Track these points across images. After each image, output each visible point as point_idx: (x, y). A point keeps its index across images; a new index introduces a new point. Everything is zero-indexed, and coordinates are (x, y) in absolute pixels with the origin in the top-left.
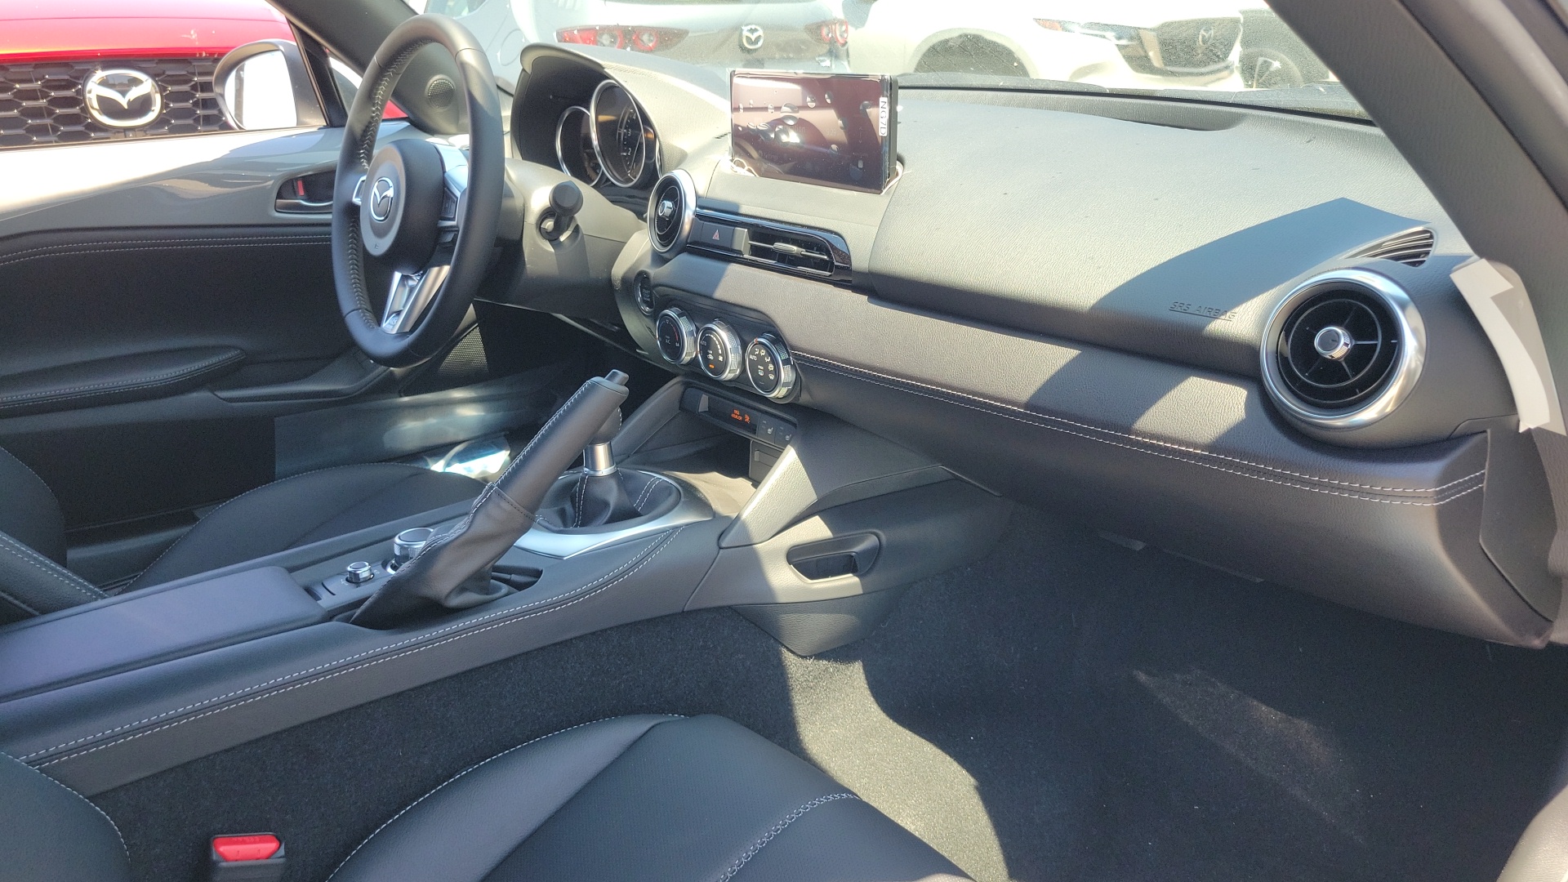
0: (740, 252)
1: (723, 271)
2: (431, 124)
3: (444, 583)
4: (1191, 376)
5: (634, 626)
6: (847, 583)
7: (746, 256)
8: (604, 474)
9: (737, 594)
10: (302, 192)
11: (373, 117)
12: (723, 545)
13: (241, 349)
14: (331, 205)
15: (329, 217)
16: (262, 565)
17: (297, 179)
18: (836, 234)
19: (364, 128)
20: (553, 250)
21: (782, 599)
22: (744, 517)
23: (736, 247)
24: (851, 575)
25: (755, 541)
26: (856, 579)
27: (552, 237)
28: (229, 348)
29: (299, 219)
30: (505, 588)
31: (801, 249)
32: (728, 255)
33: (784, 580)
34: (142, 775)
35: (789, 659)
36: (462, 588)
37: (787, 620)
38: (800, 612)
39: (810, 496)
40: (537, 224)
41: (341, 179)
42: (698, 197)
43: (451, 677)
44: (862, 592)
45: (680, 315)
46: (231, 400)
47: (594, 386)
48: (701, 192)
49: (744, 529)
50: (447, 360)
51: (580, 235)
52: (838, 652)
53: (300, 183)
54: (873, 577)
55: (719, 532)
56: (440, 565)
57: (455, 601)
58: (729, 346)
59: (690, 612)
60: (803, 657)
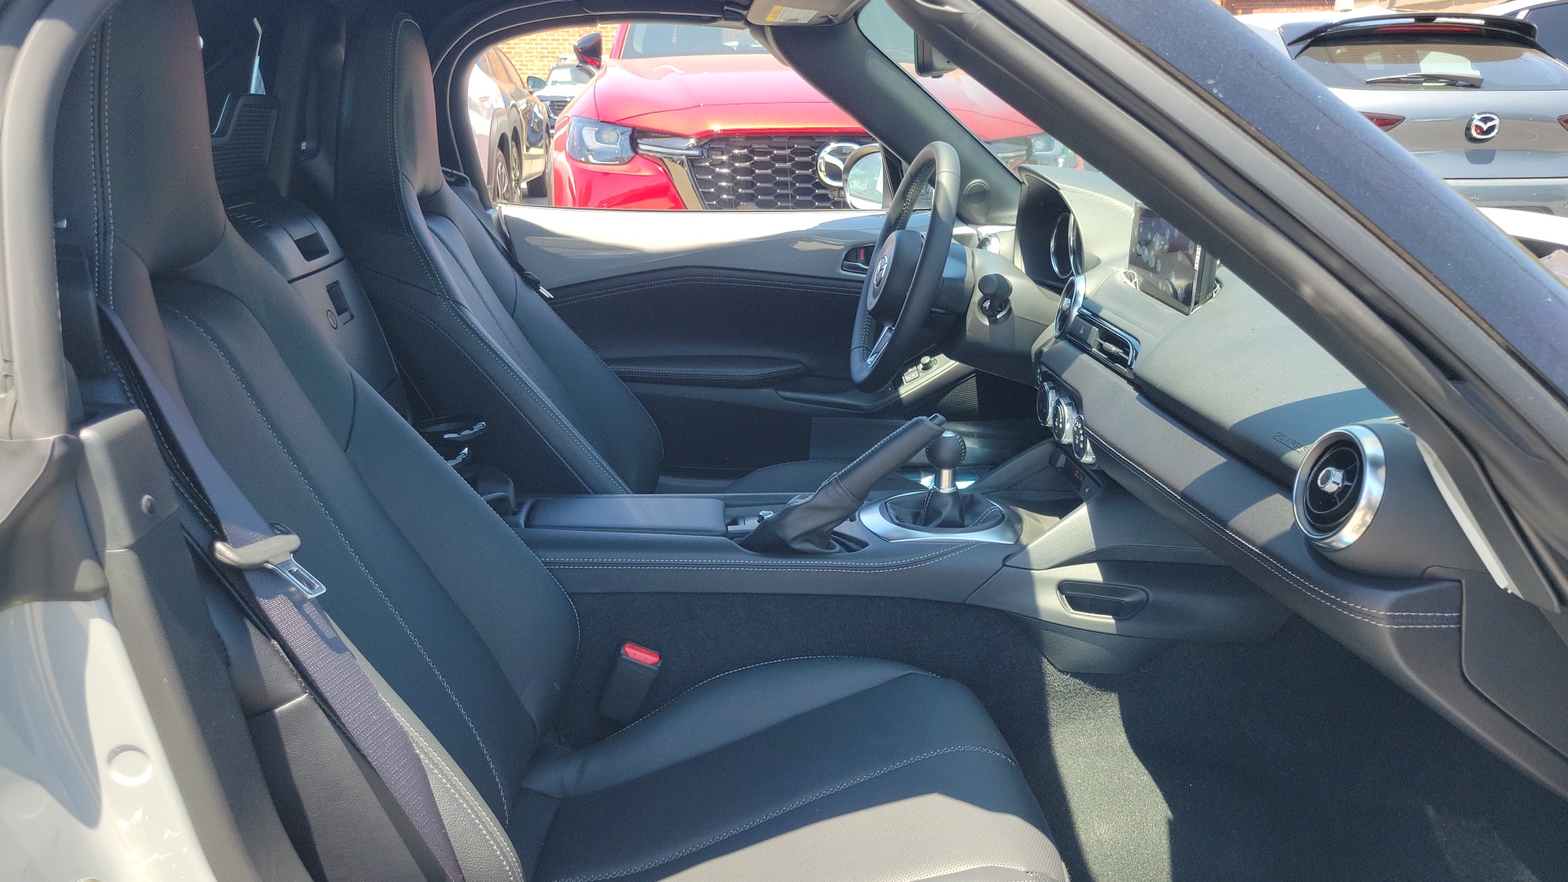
0: (1090, 346)
1: (1077, 357)
2: (966, 215)
3: (793, 529)
4: (1278, 492)
5: (927, 603)
6: (1106, 621)
7: (1094, 350)
8: (944, 492)
9: (1010, 603)
10: (862, 258)
11: (903, 211)
12: (1007, 564)
13: (804, 364)
14: (867, 269)
15: (865, 276)
16: (713, 498)
17: (860, 248)
18: (1137, 340)
19: (896, 217)
20: (988, 324)
21: (1044, 618)
22: (1029, 547)
23: (1089, 342)
24: (1110, 617)
25: (1033, 567)
26: (1113, 621)
27: (991, 314)
28: (795, 362)
29: (852, 276)
30: (838, 547)
31: (1119, 350)
32: (1084, 348)
33: (1050, 603)
34: (598, 591)
35: (1049, 668)
36: (806, 536)
37: (1048, 636)
38: (1063, 633)
39: (1089, 544)
40: (979, 303)
41: (877, 250)
42: (1085, 298)
43: (786, 595)
44: (1115, 632)
45: (1051, 388)
46: (788, 399)
47: (917, 423)
48: (1088, 294)
49: (1027, 556)
50: (946, 398)
51: (1011, 316)
52: (1097, 678)
53: (862, 251)
54: (1126, 624)
55: (1006, 555)
56: (791, 518)
57: (798, 546)
58: (1067, 417)
59: (971, 606)
60: (1059, 671)
